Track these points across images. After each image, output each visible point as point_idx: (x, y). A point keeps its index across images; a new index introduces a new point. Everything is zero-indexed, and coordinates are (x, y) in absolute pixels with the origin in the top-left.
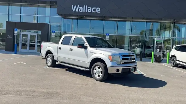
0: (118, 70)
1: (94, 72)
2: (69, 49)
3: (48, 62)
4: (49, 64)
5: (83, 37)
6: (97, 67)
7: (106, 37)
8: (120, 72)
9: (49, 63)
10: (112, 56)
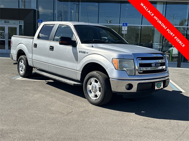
0: (130, 86)
1: (88, 88)
2: (49, 47)
3: (20, 69)
4: (21, 73)
5: (71, 24)
6: (93, 80)
7: (123, 29)
8: (134, 89)
9: (22, 71)
10: (118, 60)
